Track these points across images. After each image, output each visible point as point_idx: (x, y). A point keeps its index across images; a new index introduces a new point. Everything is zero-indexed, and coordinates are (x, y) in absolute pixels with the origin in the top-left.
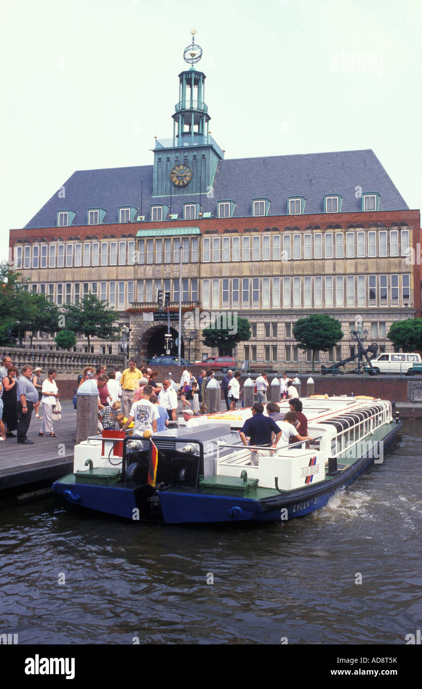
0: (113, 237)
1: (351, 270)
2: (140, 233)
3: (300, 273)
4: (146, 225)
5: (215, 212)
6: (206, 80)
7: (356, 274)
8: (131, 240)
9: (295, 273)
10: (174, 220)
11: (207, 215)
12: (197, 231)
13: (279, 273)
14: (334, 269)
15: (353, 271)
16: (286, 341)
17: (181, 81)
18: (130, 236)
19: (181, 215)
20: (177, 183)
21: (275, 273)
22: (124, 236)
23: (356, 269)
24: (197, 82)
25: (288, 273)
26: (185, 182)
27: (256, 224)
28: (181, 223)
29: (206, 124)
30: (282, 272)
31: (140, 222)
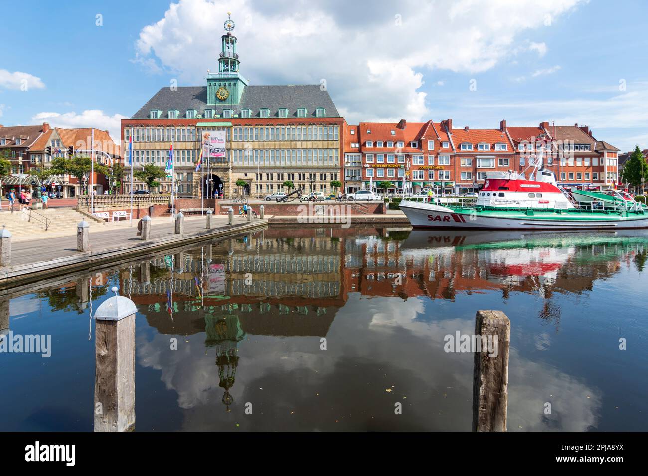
0: (183, 126)
1: (310, 147)
2: (199, 125)
3: (284, 147)
4: (203, 119)
5: (240, 115)
6: (237, 41)
7: (312, 149)
8: (194, 128)
9: (282, 147)
10: (218, 118)
11: (236, 116)
12: (230, 124)
13: (273, 148)
14: (301, 146)
15: (311, 147)
16: (277, 182)
17: (223, 40)
18: (193, 126)
19: (222, 115)
20: (220, 98)
21: (271, 147)
22: (189, 126)
23: (312, 146)
24: (232, 42)
25: (278, 148)
26: (225, 98)
27: (262, 122)
28: (221, 119)
29: (237, 66)
30: (275, 147)
31: (198, 119)
